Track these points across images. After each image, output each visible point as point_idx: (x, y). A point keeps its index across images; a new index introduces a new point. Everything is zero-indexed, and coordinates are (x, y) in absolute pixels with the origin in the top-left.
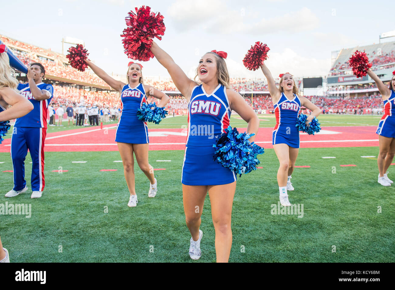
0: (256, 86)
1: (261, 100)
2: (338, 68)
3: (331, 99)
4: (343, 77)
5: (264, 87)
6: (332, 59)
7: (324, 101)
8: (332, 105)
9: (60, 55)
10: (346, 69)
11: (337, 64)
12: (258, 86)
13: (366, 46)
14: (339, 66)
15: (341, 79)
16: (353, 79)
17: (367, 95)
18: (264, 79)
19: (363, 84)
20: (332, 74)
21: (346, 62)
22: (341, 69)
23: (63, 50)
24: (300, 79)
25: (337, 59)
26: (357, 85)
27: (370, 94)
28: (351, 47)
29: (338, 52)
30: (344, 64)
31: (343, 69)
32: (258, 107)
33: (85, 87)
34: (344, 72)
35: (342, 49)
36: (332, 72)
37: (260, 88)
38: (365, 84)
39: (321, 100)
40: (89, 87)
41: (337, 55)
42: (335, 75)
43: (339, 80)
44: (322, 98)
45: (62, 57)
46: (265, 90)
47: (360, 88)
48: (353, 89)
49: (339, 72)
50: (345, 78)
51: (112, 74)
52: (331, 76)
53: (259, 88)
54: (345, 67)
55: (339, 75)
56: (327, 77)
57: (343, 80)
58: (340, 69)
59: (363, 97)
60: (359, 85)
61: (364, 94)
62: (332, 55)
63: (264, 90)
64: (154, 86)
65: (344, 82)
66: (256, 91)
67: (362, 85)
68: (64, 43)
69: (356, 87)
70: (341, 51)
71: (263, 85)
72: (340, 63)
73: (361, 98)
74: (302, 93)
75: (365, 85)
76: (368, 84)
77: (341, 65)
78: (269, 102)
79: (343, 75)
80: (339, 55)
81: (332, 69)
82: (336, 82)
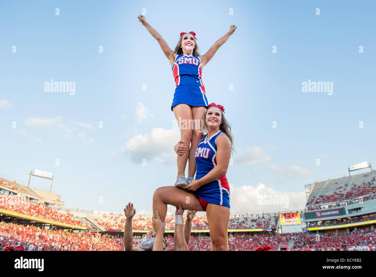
0: (231, 223)
1: (237, 239)
2: (314, 203)
3: (312, 236)
4: (321, 212)
5: (239, 225)
6: (306, 193)
7: (304, 239)
8: (313, 244)
9: (25, 189)
10: (322, 203)
11: (312, 198)
12: (234, 224)
13: (338, 179)
14: (314, 200)
15: (318, 214)
16: (330, 214)
17: (348, 230)
18: (240, 216)
19: (342, 219)
20: (309, 210)
21: (321, 195)
22: (317, 203)
23: (29, 183)
24: (276, 214)
25: (311, 193)
26: (336, 220)
27: (351, 229)
28: (323, 180)
29: (311, 186)
30: (318, 197)
31: (319, 204)
32: (235, 248)
33: (46, 225)
34: (320, 206)
35: (315, 182)
36: (308, 206)
37: (236, 226)
38: (344, 218)
39: (301, 237)
40: (49, 225)
41: (311, 188)
42: (312, 209)
43: (317, 215)
44: (301, 236)
45: (27, 191)
46: (241, 228)
47: (340, 223)
48: (333, 224)
49: (315, 206)
50: (322, 213)
51: (78, 209)
52: (307, 211)
53: (234, 225)
54: (320, 201)
55: (316, 210)
56: (304, 212)
57: (321, 214)
58: (315, 203)
59: (344, 233)
60: (338, 219)
61: (344, 229)
62: (305, 189)
63: (239, 228)
64: (122, 224)
65: (322, 217)
66: (232, 229)
67: (340, 220)
68: (32, 176)
69: (335, 222)
70: (314, 184)
71: (238, 222)
72: (314, 197)
73: (342, 234)
74: (280, 230)
75: (344, 220)
76: (346, 219)
77: (316, 199)
78: (246, 241)
79: (320, 210)
80: (312, 189)
81: (308, 204)
82: (314, 218)
